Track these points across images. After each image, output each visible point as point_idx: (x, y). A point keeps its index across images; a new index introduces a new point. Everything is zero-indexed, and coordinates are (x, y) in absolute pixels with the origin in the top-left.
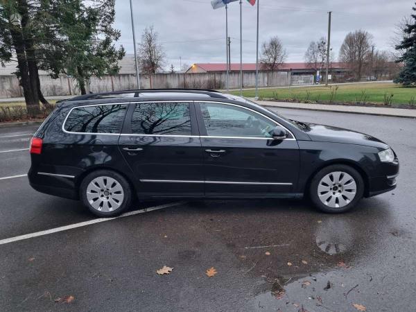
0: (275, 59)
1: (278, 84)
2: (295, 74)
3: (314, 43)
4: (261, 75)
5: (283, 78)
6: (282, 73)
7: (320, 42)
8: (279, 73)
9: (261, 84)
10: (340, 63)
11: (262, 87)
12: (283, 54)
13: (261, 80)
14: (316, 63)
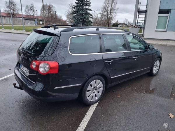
0: (14, 11)
1: (18, 24)
2: (25, 20)
3: (28, 6)
4: (8, 18)
5: (20, 21)
6: (19, 18)
7: (31, 6)
8: (17, 18)
9: (8, 23)
10: (41, 17)
11: (10, 25)
12: (18, 9)
13: (8, 21)
14: (30, 15)
